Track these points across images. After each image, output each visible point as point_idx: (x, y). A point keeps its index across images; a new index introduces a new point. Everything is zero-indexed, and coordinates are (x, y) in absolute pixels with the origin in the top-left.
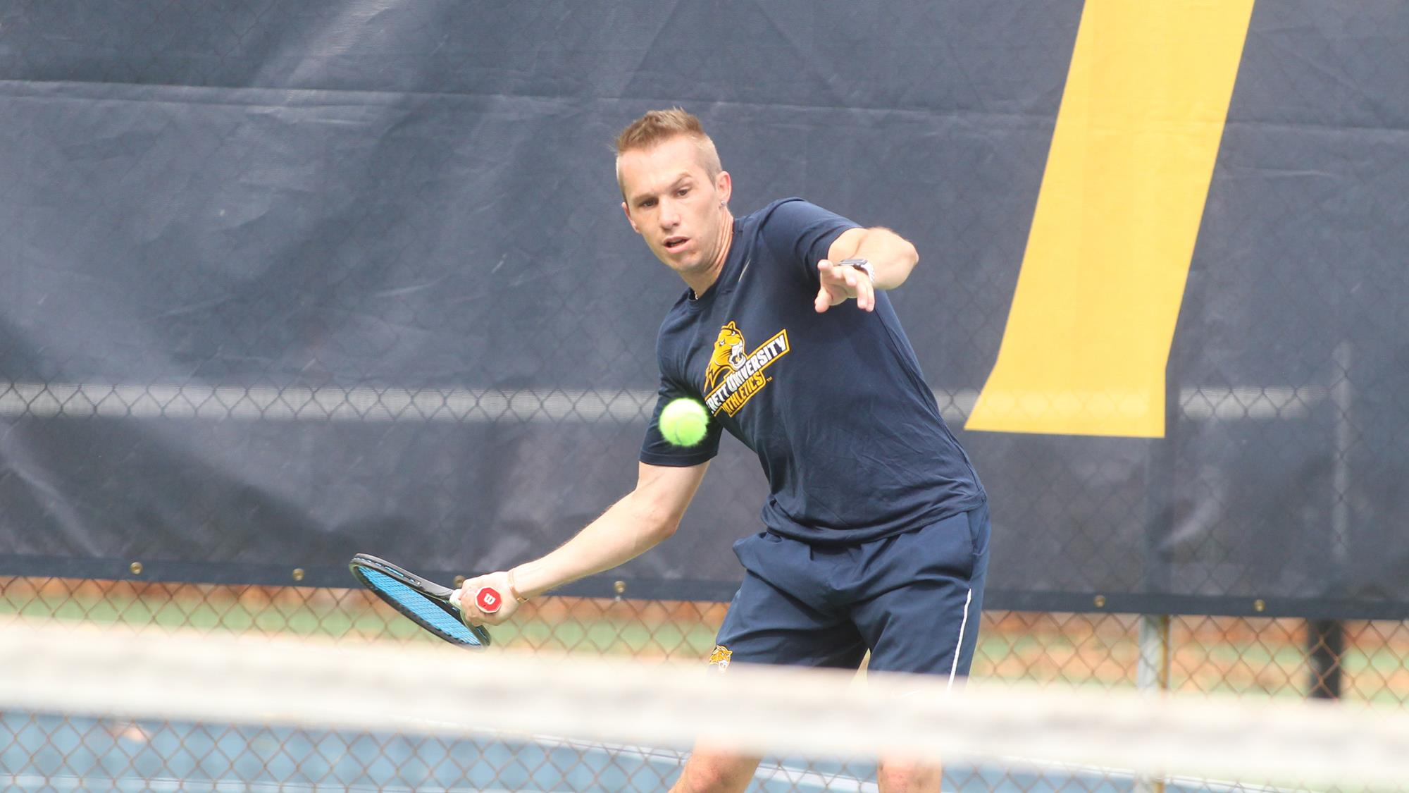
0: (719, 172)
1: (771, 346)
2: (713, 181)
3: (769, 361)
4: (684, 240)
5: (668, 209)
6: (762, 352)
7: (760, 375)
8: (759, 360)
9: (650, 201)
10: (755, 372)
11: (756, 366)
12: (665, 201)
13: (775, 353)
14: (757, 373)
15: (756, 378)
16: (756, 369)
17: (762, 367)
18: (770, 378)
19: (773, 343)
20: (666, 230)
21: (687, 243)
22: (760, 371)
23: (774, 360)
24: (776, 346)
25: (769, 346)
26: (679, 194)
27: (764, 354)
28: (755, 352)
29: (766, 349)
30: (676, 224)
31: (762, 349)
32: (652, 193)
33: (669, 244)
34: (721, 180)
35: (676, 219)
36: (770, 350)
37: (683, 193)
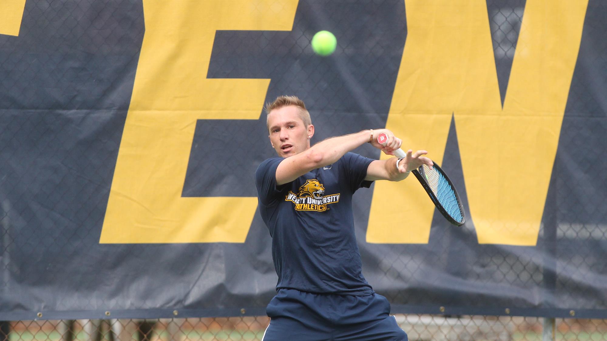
0: (309, 124)
1: (334, 197)
2: (306, 127)
3: (330, 202)
4: (291, 146)
5: (284, 133)
6: (330, 197)
7: (325, 206)
8: (327, 200)
9: (277, 129)
10: (323, 204)
11: (325, 201)
12: (283, 129)
13: (334, 200)
14: (324, 205)
15: (323, 207)
16: (324, 203)
17: (327, 203)
18: (329, 209)
19: (336, 196)
20: (282, 140)
21: (292, 148)
22: (326, 204)
23: (332, 203)
24: (336, 198)
25: (333, 196)
26: (290, 127)
27: (331, 199)
28: (327, 196)
29: (332, 197)
30: (287, 139)
31: (330, 196)
32: (278, 126)
33: (283, 148)
34: (310, 128)
35: (287, 137)
36: (333, 198)
37: (292, 127)
